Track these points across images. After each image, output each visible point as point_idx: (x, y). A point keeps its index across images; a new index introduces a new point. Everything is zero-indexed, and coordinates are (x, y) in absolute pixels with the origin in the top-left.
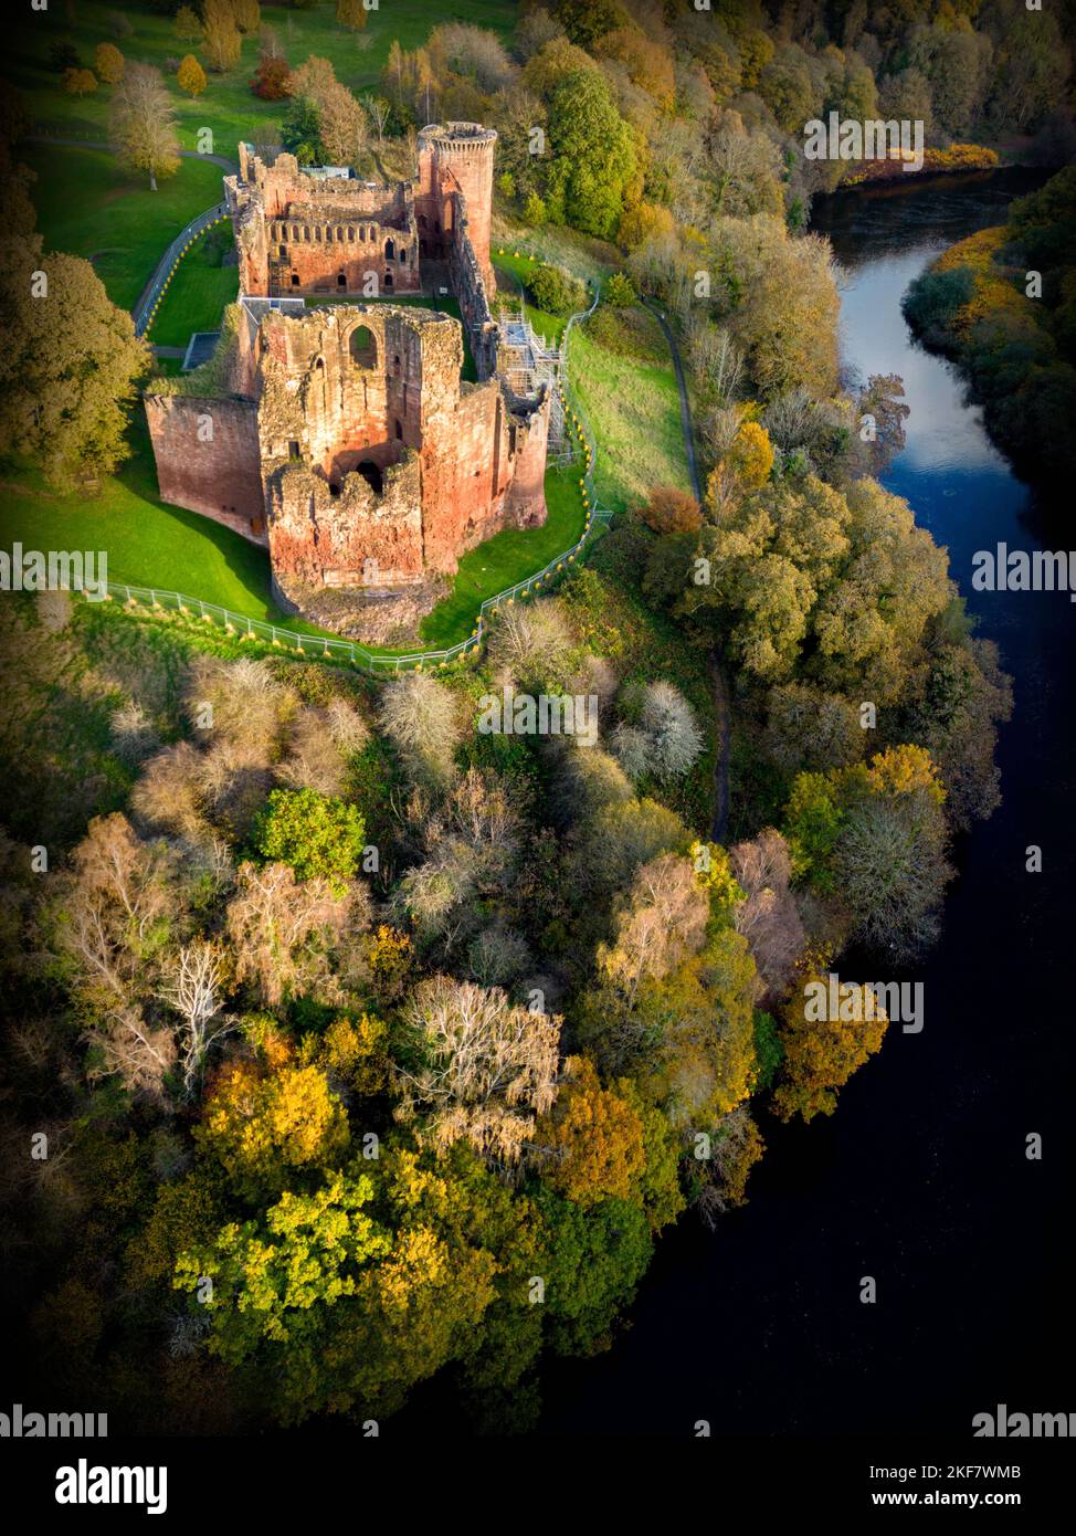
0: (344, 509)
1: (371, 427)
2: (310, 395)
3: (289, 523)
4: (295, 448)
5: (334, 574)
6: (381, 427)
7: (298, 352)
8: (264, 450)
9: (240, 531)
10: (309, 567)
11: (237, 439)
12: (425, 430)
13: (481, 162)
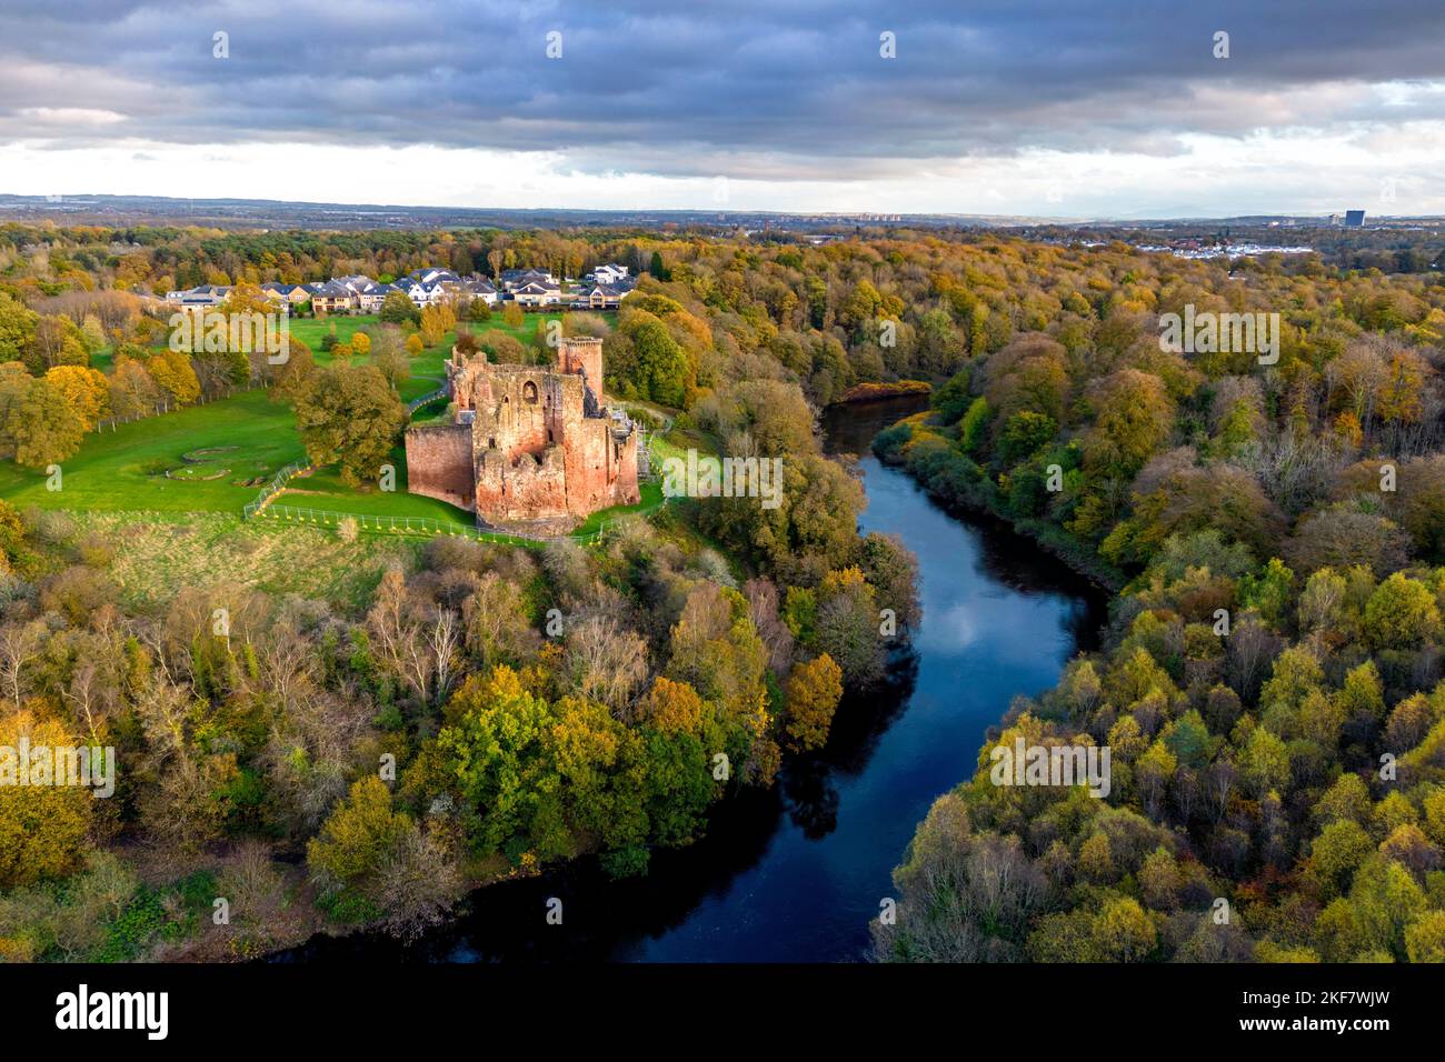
0: (520, 473)
1: (535, 435)
2: (501, 415)
3: (488, 482)
4: (492, 443)
5: (514, 512)
6: (541, 435)
7: (495, 393)
8: (475, 444)
9: (456, 504)
10: (499, 508)
11: (458, 448)
12: (565, 431)
13: (595, 353)
